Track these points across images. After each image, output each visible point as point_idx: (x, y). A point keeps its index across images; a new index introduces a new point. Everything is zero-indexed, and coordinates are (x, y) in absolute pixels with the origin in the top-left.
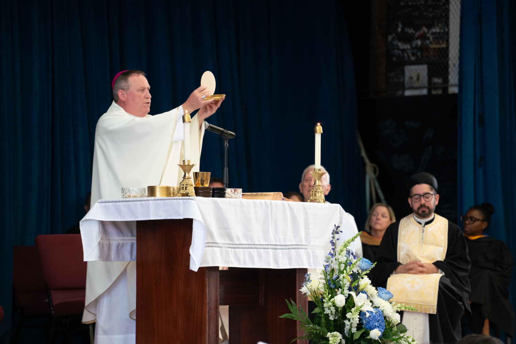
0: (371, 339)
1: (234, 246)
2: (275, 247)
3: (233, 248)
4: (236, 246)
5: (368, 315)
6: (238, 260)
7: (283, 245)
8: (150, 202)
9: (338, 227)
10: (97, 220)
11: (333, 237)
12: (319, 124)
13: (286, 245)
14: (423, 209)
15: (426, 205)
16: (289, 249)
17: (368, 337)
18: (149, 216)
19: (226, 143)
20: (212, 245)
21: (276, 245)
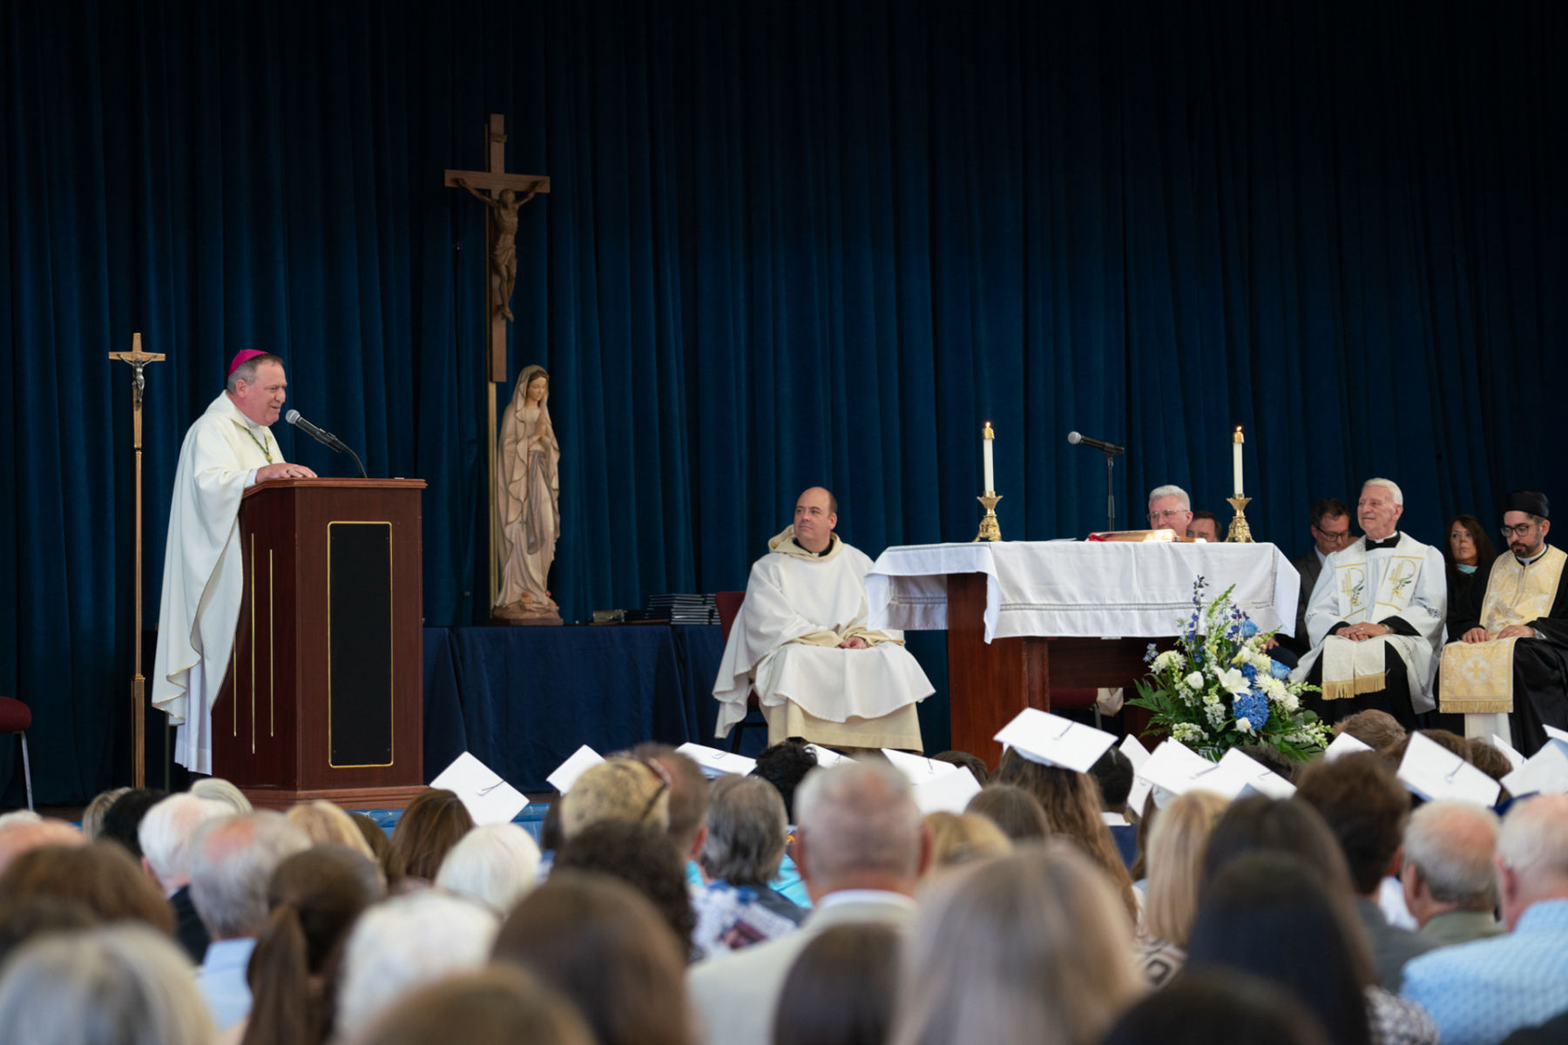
0: (1238, 731)
1: (1065, 607)
2: (1143, 608)
3: (1063, 610)
4: (1069, 607)
5: (1237, 698)
6: (1072, 625)
7: (1159, 604)
8: (942, 550)
9: (1203, 578)
10: (885, 575)
11: (1196, 593)
12: (1239, 428)
13: (1166, 604)
14: (1519, 548)
15: (1521, 542)
16: (1171, 609)
17: (1235, 730)
18: (940, 569)
19: (1109, 462)
20: (1023, 607)
21: (1146, 604)
